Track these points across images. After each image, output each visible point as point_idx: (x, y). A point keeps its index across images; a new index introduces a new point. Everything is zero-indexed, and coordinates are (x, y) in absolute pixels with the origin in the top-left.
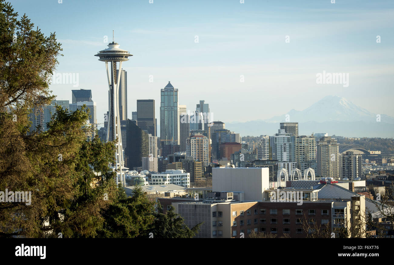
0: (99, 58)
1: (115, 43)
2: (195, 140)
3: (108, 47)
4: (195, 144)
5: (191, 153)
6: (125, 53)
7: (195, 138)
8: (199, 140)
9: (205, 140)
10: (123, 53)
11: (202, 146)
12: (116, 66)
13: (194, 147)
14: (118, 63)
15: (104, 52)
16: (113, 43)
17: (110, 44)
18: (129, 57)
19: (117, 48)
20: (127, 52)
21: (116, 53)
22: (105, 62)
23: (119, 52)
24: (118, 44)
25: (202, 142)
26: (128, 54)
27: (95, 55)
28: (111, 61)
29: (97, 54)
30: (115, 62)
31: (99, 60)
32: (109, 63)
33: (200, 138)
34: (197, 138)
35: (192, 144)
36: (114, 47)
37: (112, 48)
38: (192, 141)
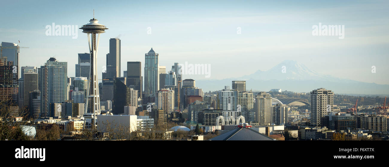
0: (82, 30)
1: (95, 19)
2: (162, 94)
3: (89, 23)
4: (161, 97)
5: (158, 103)
6: (102, 27)
7: (162, 92)
8: (165, 94)
9: (169, 94)
10: (101, 27)
11: (167, 98)
12: (95, 36)
13: (161, 98)
14: (97, 34)
15: (87, 26)
16: (93, 20)
17: (91, 20)
18: (105, 30)
19: (96, 23)
20: (104, 26)
21: (95, 27)
22: (87, 34)
23: (98, 26)
24: (97, 20)
25: (167, 95)
26: (104, 28)
27: (80, 28)
28: (92, 33)
29: (81, 27)
30: (95, 34)
31: (82, 32)
32: (90, 34)
33: (166, 92)
34: (163, 92)
35: (160, 97)
36: (94, 22)
37: (92, 23)
38: (159, 94)
